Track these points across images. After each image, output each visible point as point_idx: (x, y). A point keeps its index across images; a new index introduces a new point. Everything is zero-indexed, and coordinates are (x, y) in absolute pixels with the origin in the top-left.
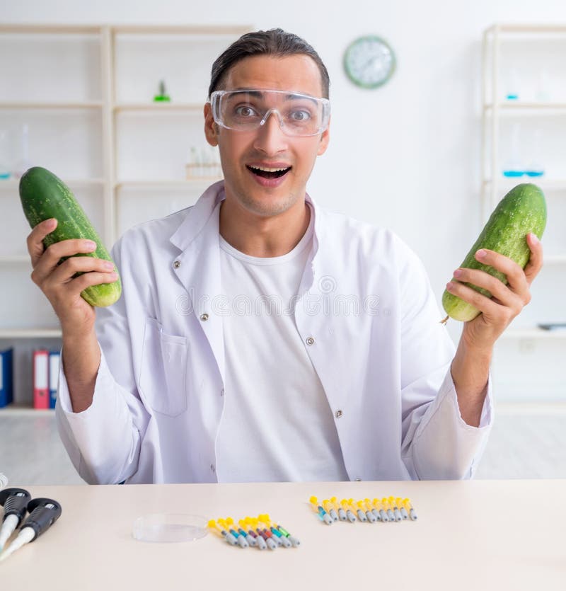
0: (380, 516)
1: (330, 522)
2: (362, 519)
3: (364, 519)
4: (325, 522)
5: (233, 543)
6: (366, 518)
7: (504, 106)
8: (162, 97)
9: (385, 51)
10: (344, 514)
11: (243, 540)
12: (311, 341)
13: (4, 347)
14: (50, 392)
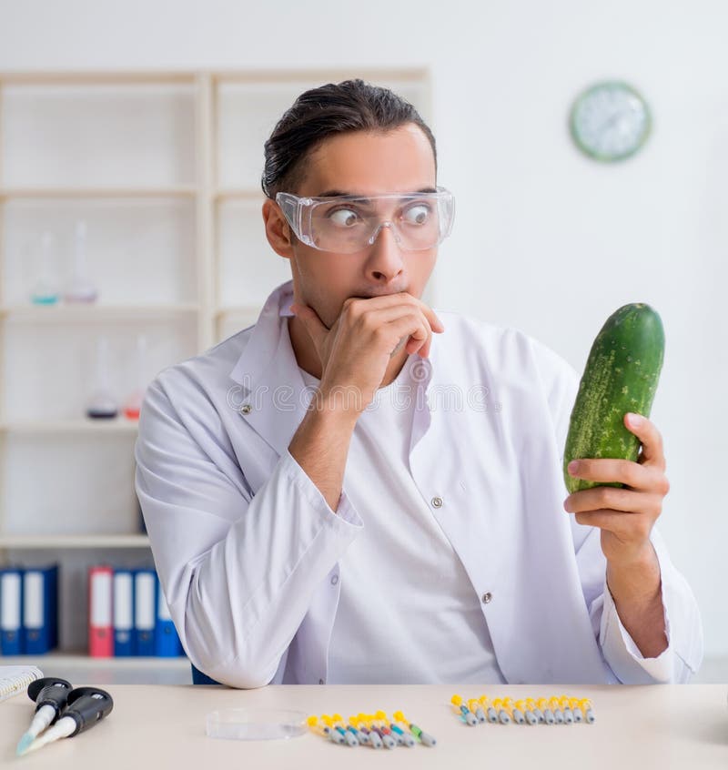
0: (543, 717)
1: (474, 722)
2: (518, 721)
3: (521, 720)
4: (468, 724)
5: (338, 740)
6: (523, 718)
9: (634, 103)
10: (493, 714)
11: (351, 737)
12: (437, 503)
13: (46, 562)
14: (114, 631)
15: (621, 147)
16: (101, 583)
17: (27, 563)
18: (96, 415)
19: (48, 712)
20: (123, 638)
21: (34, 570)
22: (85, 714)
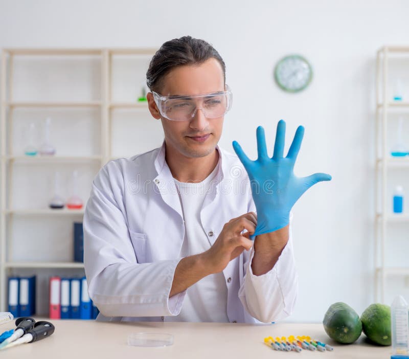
8: (143, 98)
9: (305, 65)
12: (211, 234)
13: (30, 275)
14: (61, 307)
15: (298, 86)
16: (55, 284)
17: (21, 275)
18: (54, 207)
19: (21, 331)
20: (65, 310)
21: (25, 278)
22: (38, 333)
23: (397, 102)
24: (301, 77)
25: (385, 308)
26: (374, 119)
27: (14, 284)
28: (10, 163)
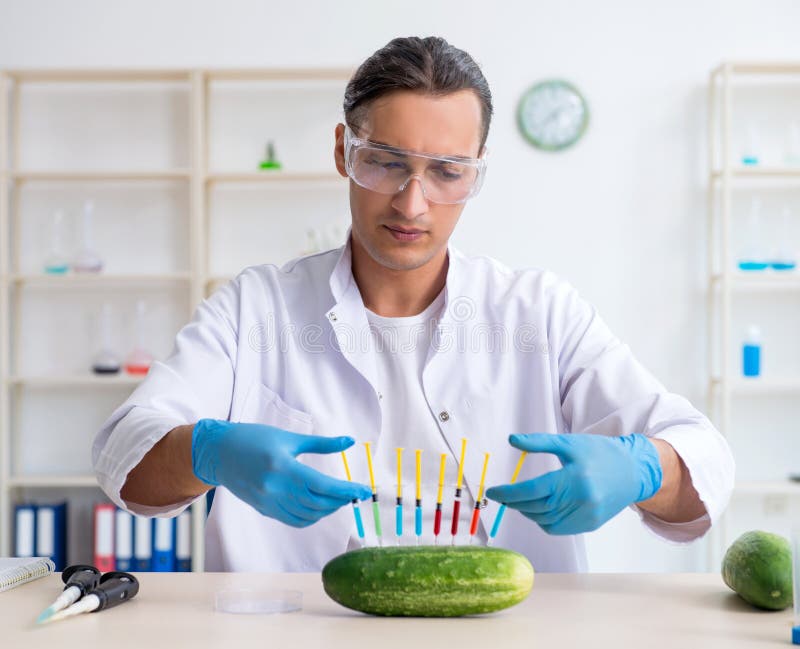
7: (740, 174)
8: (270, 162)
9: (574, 99)
12: (445, 416)
13: (57, 500)
14: (116, 560)
15: (562, 138)
16: (104, 518)
18: (101, 371)
19: (74, 591)
20: (124, 566)
21: (46, 506)
22: (109, 592)
23: (749, 168)
24: (566, 123)
25: (773, 538)
26: (706, 200)
27: (26, 518)
28: (16, 289)
